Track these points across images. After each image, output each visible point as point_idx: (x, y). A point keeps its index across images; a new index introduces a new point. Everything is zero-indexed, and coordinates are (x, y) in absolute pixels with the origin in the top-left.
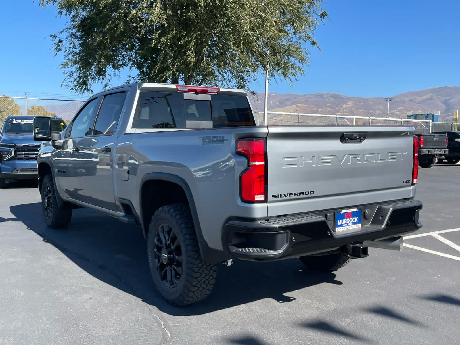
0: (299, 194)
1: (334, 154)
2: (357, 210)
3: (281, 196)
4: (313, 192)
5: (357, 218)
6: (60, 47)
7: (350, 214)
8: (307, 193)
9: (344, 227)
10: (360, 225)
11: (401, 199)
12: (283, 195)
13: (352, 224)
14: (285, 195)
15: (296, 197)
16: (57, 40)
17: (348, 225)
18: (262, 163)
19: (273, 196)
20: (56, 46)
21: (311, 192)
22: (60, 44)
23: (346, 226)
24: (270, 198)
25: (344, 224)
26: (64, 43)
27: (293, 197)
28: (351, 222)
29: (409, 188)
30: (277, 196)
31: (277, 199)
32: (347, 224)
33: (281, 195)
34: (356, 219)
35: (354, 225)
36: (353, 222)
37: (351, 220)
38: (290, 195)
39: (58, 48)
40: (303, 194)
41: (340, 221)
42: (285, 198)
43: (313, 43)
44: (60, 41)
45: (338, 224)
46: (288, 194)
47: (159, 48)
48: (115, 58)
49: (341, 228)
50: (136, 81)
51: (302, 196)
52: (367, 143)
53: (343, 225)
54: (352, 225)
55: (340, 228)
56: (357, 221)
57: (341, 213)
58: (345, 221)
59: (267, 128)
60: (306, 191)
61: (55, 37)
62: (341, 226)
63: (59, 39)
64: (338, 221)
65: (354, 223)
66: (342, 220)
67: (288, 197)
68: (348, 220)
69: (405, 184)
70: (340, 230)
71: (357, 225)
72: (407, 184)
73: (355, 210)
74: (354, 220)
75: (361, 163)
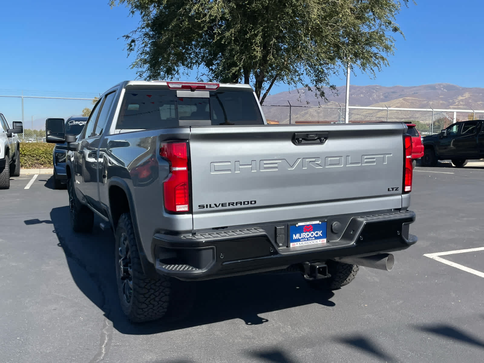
0: (235, 204)
1: (284, 158)
2: (320, 223)
3: (210, 207)
4: (255, 202)
5: (321, 231)
6: (132, 47)
7: (310, 227)
8: (246, 203)
9: (302, 242)
10: (325, 240)
11: (392, 209)
12: (213, 205)
13: (314, 238)
14: (215, 205)
15: (231, 207)
16: (130, 40)
17: (308, 240)
18: (185, 169)
19: (199, 206)
20: (129, 46)
21: (251, 202)
22: (133, 44)
23: (305, 241)
24: (195, 208)
25: (302, 238)
26: (136, 42)
27: (228, 207)
28: (311, 236)
29: (399, 197)
30: (205, 206)
31: (205, 209)
32: (307, 238)
33: (210, 205)
34: (320, 233)
35: (317, 240)
36: (314, 237)
37: (312, 234)
38: (223, 205)
39: (131, 48)
40: (241, 204)
41: (296, 236)
42: (216, 208)
43: (395, 30)
44: (133, 41)
45: (294, 239)
46: (220, 204)
47: (223, 43)
48: (188, 56)
49: (298, 243)
50: (210, 79)
51: (239, 206)
52: (330, 145)
53: (301, 240)
54: (314, 240)
55: (296, 243)
56: (321, 235)
57: (297, 225)
58: (304, 234)
59: (189, 129)
60: (244, 201)
61: (128, 37)
62: (298, 240)
63: (132, 38)
64: (294, 235)
65: (316, 238)
66: (299, 234)
67: (220, 208)
68: (308, 235)
69: (392, 192)
70: (296, 245)
71: (321, 240)
72: (394, 192)
73: (317, 222)
74: (317, 234)
75: (322, 167)
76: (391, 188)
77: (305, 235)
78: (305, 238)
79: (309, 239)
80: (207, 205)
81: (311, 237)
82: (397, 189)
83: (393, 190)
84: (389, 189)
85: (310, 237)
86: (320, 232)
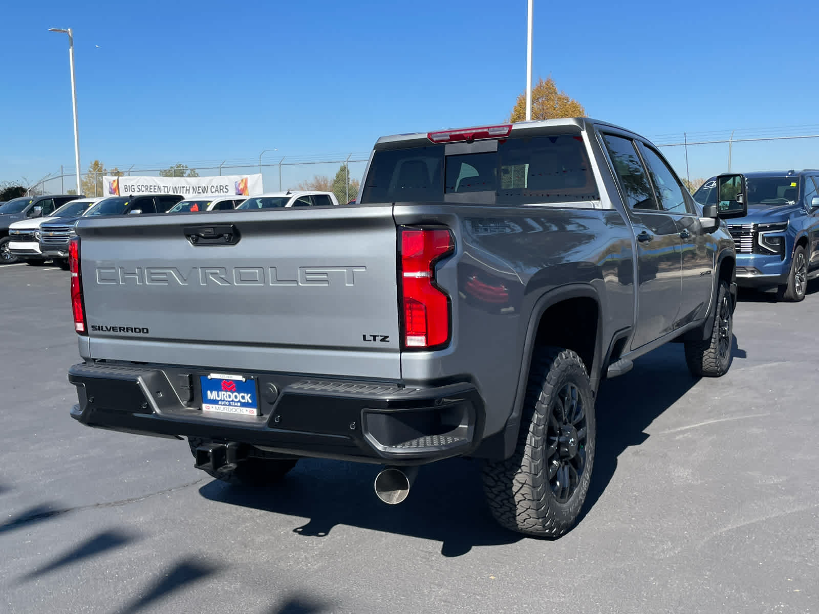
0: (125, 330)
2: (244, 380)
3: (102, 329)
7: (230, 384)
8: (138, 331)
9: (220, 406)
12: (105, 329)
13: (239, 404)
14: (106, 327)
15: (122, 333)
18: (76, 275)
19: (93, 327)
21: (143, 330)
23: (226, 405)
27: (119, 333)
31: (98, 332)
33: (102, 327)
37: (236, 397)
38: (114, 329)
40: (132, 331)
42: (107, 333)
46: (110, 328)
49: (214, 406)
51: (130, 334)
53: (220, 403)
55: (211, 406)
57: (209, 377)
62: (215, 402)
65: (244, 405)
67: (112, 333)
68: (230, 396)
69: (372, 344)
70: (211, 410)
71: (249, 409)
72: (378, 344)
73: (239, 378)
74: (243, 397)
75: (229, 285)
76: (371, 336)
77: (226, 395)
78: (226, 401)
79: (231, 403)
80: (99, 327)
81: (235, 402)
82: (386, 339)
83: (375, 340)
84: (364, 336)
85: (232, 401)
86: (247, 395)
